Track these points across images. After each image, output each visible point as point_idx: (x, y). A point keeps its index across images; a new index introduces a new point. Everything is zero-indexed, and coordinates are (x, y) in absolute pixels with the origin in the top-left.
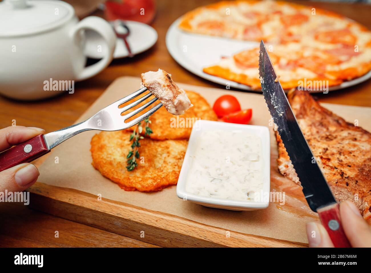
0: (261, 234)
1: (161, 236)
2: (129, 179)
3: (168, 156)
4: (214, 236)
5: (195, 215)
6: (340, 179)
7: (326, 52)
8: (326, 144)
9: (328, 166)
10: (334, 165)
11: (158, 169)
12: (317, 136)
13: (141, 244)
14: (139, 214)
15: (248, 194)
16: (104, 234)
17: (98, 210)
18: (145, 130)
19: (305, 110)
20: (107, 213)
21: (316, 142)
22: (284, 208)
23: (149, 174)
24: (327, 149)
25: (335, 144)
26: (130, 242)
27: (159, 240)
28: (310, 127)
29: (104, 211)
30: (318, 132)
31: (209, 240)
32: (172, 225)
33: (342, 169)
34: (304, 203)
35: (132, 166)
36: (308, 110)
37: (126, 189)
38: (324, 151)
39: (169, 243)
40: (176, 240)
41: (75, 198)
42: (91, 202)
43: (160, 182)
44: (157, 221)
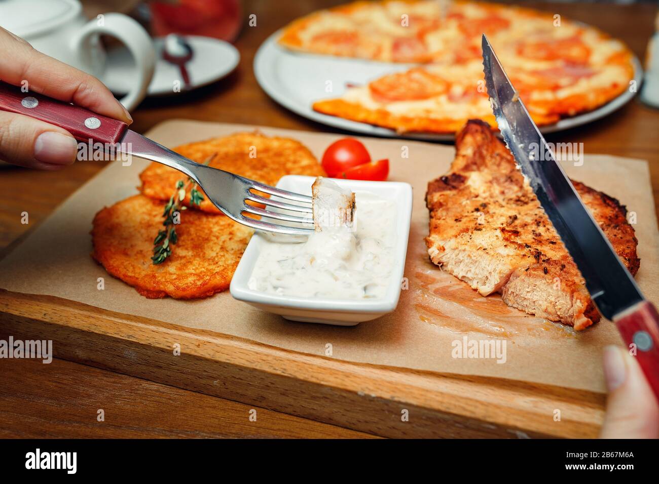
0: (386, 363)
1: (206, 373)
2: (154, 276)
3: (230, 239)
4: (299, 367)
5: (269, 335)
6: (534, 264)
7: (535, 73)
8: (515, 209)
9: (513, 242)
10: (526, 242)
11: (209, 259)
12: (500, 199)
13: (173, 391)
14: (167, 336)
15: (365, 289)
16: (107, 377)
17: (94, 331)
18: (190, 196)
19: (482, 157)
20: (110, 335)
21: (497, 207)
22: (434, 319)
23: (191, 268)
24: (515, 218)
25: (531, 210)
26: (153, 389)
27: (203, 381)
28: (489, 184)
29: (105, 332)
30: (503, 193)
31: (290, 374)
32: (226, 352)
33: (539, 248)
34: (471, 310)
35: (162, 255)
36: (488, 159)
37: (149, 295)
38: (510, 220)
39: (222, 386)
40: (233, 379)
41: (55, 311)
42: (84, 318)
43: (210, 280)
44: (199, 345)
